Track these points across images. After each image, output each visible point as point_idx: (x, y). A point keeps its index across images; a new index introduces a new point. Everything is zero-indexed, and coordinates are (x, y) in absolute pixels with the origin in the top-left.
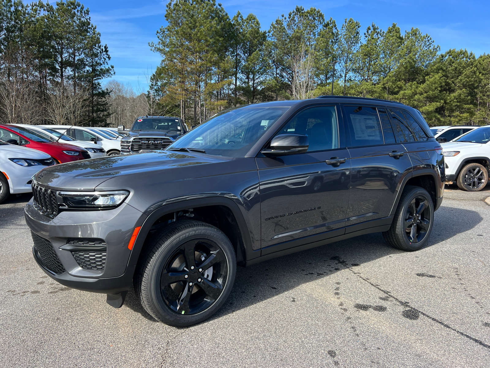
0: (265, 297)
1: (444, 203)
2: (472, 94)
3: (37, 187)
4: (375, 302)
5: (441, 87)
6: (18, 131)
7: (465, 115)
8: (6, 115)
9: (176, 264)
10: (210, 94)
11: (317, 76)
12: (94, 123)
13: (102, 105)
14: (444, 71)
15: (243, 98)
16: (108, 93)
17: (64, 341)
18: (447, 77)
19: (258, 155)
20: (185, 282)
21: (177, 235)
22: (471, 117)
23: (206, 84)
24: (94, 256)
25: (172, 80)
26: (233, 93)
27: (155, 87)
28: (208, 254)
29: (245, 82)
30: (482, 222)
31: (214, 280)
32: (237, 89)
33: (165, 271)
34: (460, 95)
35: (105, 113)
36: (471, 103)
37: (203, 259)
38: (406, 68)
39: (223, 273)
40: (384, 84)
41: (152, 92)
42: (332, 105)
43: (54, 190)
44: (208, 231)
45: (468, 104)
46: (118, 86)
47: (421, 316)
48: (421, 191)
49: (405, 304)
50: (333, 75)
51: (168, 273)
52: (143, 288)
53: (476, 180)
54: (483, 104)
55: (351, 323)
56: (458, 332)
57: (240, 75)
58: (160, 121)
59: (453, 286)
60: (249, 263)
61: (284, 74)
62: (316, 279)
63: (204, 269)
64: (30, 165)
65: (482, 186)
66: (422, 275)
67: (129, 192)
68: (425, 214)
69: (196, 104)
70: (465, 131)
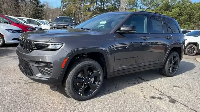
0: (113, 91)
1: (183, 60)
2: (190, 18)
3: (23, 40)
4: (158, 96)
5: (178, 14)
6: (8, 18)
7: (186, 26)
8: (2, 12)
9: (79, 75)
10: (86, 9)
11: (130, 5)
12: (37, 18)
13: (41, 11)
14: (180, 7)
15: (99, 12)
16: (44, 6)
17: (32, 103)
18: (181, 10)
19: (115, 33)
20: (83, 83)
21: (81, 63)
22: (189, 27)
23: (84, 5)
24: (47, 69)
25: (70, 3)
26: (95, 10)
27: (63, 5)
28: (93, 72)
29: (100, 6)
30: (196, 68)
31: (94, 83)
32: (96, 8)
33: (76, 78)
34: (185, 18)
35: (42, 14)
36: (189, 21)
37: (90, 74)
38: (165, 5)
39: (98, 80)
40: (156, 11)
41: (61, 7)
42: (145, 15)
43: (31, 41)
44: (94, 63)
45: (188, 22)
46: (47, 4)
47: (176, 102)
48: (176, 53)
49: (170, 97)
50: (136, 6)
51: (77, 78)
52: (66, 84)
53: (192, 51)
54: (194, 22)
55: (149, 103)
56: (191, 109)
57: (98, 3)
58: (66, 18)
59: (187, 91)
60: (108, 77)
61: (116, 4)
62: (133, 85)
63: (91, 78)
64: (13, 32)
65: (194, 54)
66: (175, 86)
67: (63, 44)
68: (176, 63)
69: (79, 13)
70: (189, 31)
